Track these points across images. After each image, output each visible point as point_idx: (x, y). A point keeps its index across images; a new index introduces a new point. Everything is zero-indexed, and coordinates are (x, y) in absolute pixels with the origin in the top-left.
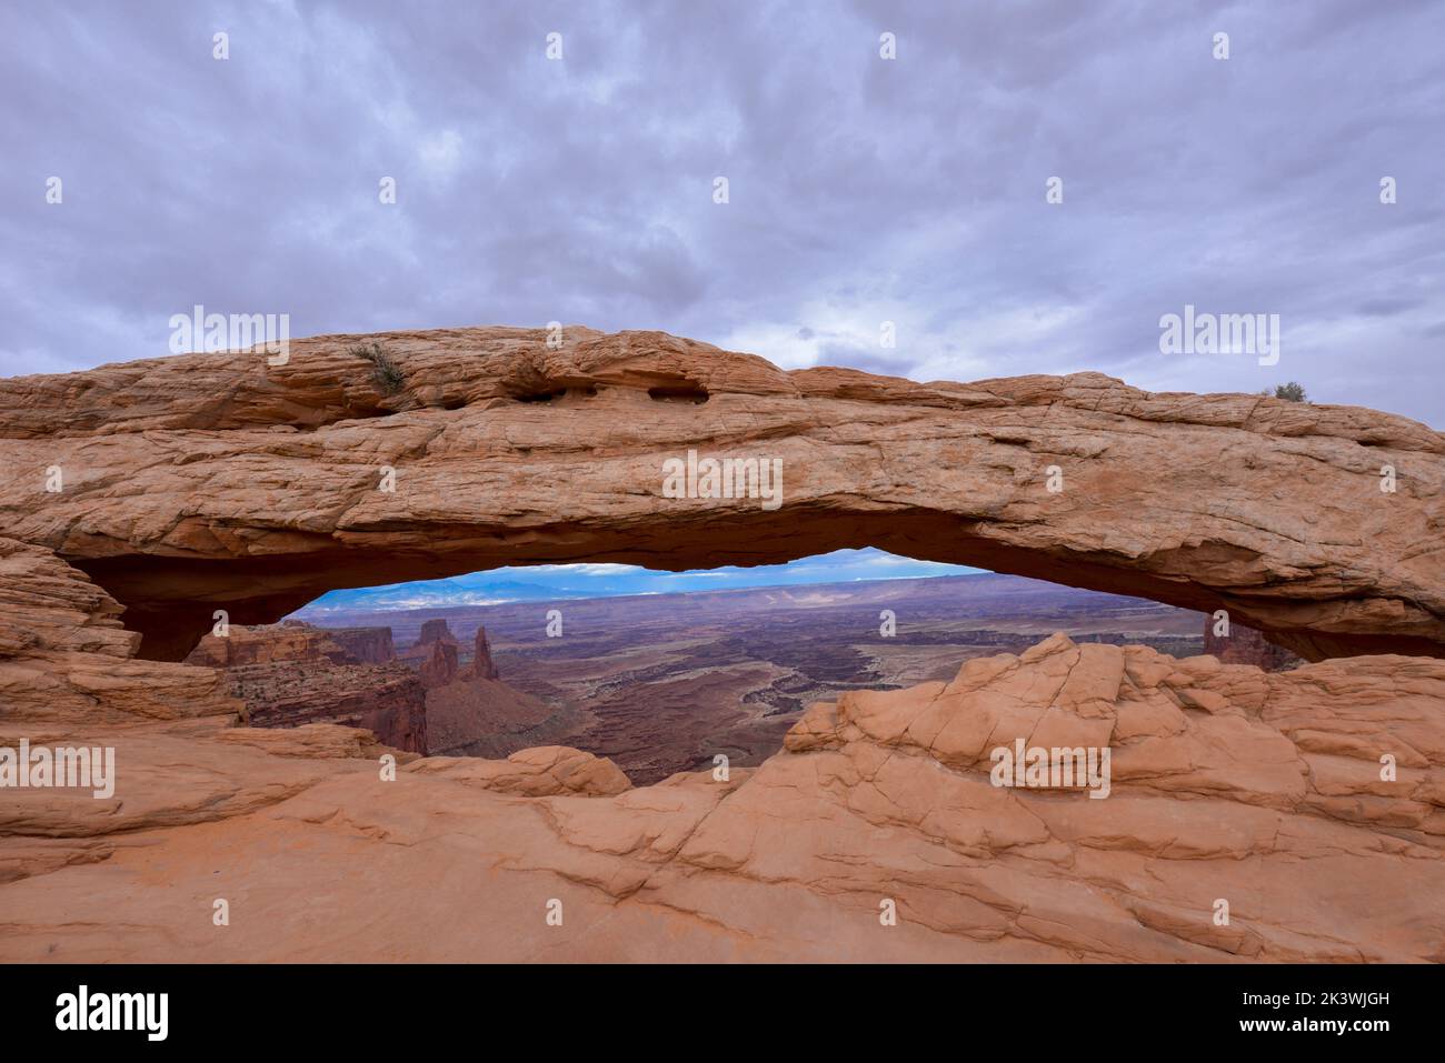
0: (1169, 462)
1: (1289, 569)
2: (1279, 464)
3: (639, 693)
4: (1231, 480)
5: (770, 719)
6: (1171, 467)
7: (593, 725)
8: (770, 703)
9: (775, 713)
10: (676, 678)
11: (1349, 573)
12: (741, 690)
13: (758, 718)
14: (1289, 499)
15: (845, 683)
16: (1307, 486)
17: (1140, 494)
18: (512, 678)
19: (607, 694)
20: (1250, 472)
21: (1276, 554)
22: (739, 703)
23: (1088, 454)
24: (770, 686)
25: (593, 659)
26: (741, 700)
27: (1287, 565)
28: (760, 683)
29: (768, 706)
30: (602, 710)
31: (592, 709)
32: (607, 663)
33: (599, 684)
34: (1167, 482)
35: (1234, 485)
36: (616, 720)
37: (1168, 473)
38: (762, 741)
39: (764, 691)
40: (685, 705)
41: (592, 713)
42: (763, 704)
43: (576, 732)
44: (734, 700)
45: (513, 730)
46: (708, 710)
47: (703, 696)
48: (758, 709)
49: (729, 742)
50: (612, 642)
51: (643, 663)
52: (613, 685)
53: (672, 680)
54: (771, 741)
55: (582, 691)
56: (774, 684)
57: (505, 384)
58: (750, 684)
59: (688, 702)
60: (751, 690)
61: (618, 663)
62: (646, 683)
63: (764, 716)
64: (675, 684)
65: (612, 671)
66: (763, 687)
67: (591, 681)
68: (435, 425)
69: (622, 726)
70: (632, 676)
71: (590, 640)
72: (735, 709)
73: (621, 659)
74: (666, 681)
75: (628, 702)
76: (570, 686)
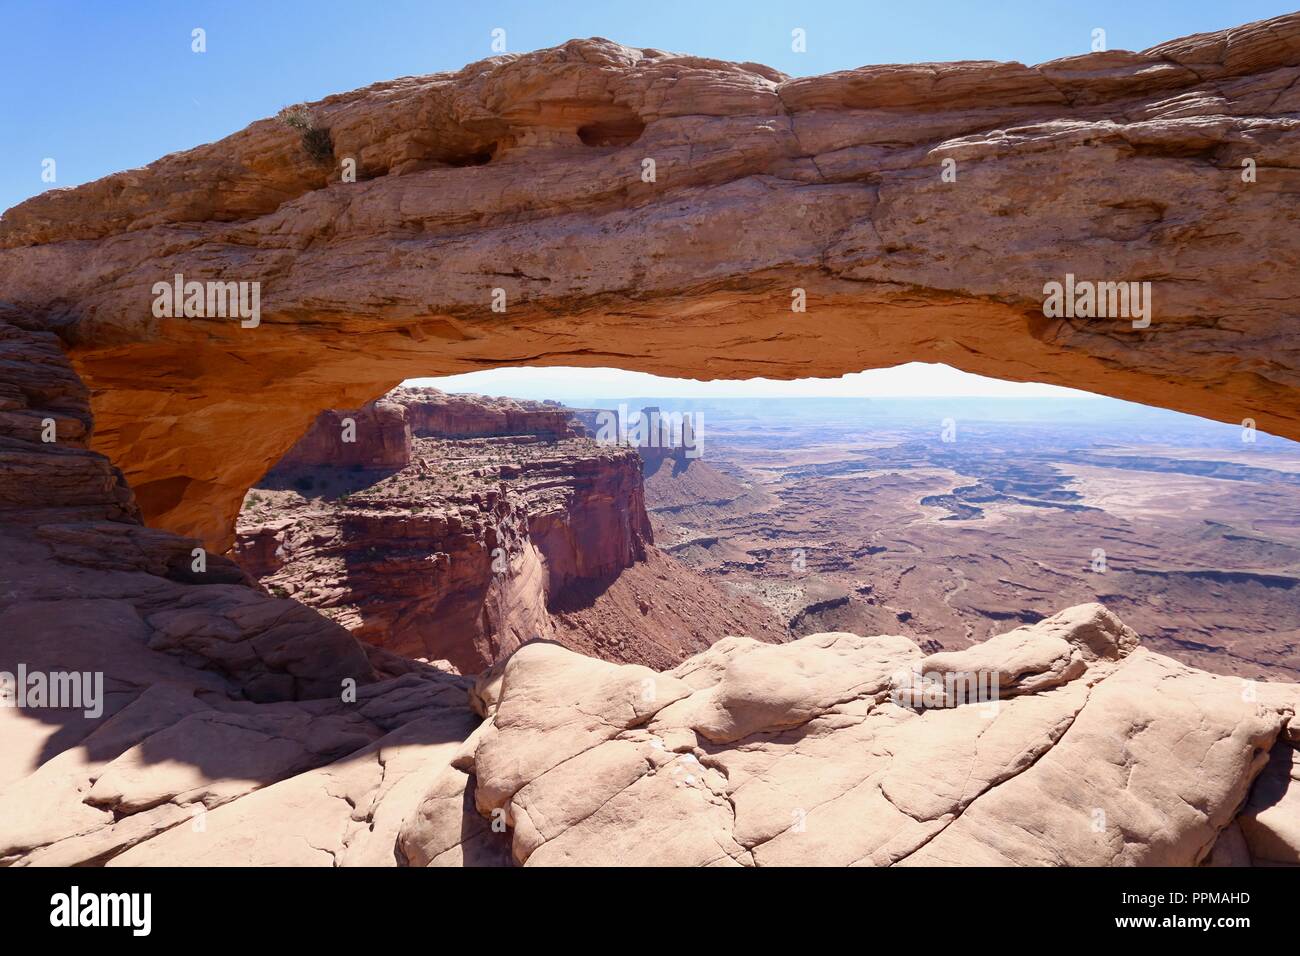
3: (820, 485)
5: (948, 524)
7: (777, 506)
8: (949, 508)
9: (953, 518)
10: (855, 476)
12: (920, 492)
13: (935, 520)
15: (1036, 499)
19: (791, 483)
22: (916, 504)
24: (950, 493)
25: (780, 451)
26: (919, 502)
28: (941, 488)
29: (946, 510)
30: (786, 494)
31: (777, 493)
32: (792, 455)
33: (783, 473)
36: (798, 505)
38: (936, 541)
39: (943, 496)
40: (862, 500)
41: (777, 496)
42: (941, 508)
43: (763, 510)
44: (912, 500)
45: (710, 501)
46: (885, 507)
47: (881, 493)
48: (935, 513)
49: (903, 538)
50: (799, 438)
51: (825, 459)
52: (796, 475)
53: (851, 476)
54: (945, 543)
55: (769, 477)
56: (955, 491)
57: (418, 141)
58: (929, 489)
59: (865, 497)
60: (930, 494)
61: (800, 456)
62: (828, 477)
63: (941, 519)
64: (854, 480)
65: (797, 463)
66: (942, 493)
67: (777, 470)
68: (341, 199)
69: (802, 511)
70: (814, 469)
71: (778, 434)
72: (911, 509)
73: (805, 453)
74: (846, 477)
75: (810, 491)
76: (759, 471)
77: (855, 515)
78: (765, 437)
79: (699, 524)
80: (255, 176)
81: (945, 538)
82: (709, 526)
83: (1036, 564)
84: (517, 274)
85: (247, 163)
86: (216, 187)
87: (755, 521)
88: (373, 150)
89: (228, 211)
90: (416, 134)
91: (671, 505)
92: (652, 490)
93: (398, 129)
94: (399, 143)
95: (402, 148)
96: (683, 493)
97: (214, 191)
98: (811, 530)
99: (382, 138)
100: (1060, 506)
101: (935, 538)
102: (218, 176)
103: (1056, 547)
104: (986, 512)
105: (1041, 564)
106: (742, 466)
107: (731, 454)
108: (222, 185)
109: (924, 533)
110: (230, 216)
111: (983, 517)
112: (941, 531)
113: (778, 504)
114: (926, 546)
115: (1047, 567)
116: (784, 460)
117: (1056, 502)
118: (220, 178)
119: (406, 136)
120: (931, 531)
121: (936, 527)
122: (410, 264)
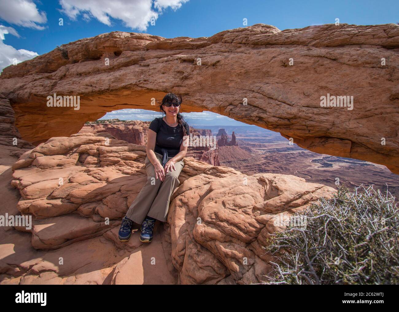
0: (244, 66)
1: (273, 119)
2: (302, 63)
3: (277, 155)
4: (272, 73)
5: (321, 169)
6: (244, 68)
7: (263, 162)
8: (321, 164)
9: (322, 167)
10: (289, 152)
11: (308, 123)
12: (311, 158)
13: (316, 168)
14: (301, 83)
15: (351, 161)
16: (316, 75)
17: (227, 82)
18: (242, 146)
19: (268, 154)
20: (284, 69)
21: (270, 110)
22: (310, 162)
23: (209, 64)
24: (322, 158)
25: (264, 144)
26: (311, 161)
27: (274, 116)
28: (318, 157)
29: (320, 164)
30: (266, 158)
31: (263, 157)
32: (268, 145)
33: (265, 151)
34: (241, 75)
35: (274, 76)
36: (270, 161)
37: (242, 71)
38: (316, 174)
39: (319, 160)
40: (291, 160)
41: (263, 158)
42: (318, 164)
43: (258, 163)
44: (308, 161)
45: (241, 160)
46: (299, 163)
47: (298, 158)
48: (316, 165)
49: (305, 173)
50: (271, 140)
51: (280, 146)
52: (270, 152)
53: (288, 152)
54: (319, 175)
55: (260, 152)
56: (324, 158)
57: (84, 55)
58: (314, 157)
59: (292, 160)
60: (315, 159)
61: (272, 145)
62: (280, 152)
63: (318, 167)
64: (289, 154)
65: (270, 148)
66: (319, 159)
67: (263, 150)
68: (68, 68)
69: (271, 163)
70: (276, 150)
71: (264, 138)
72: (308, 164)
73: (273, 145)
74: (286, 152)
75: (274, 157)
76: (257, 150)
77: (288, 165)
78: (259, 139)
79: (237, 167)
80: (56, 62)
81: (319, 173)
82: (240, 168)
83: (350, 183)
84: (91, 86)
85: (53, 58)
86: (47, 64)
87: (255, 166)
88: (75, 57)
89: (51, 70)
90: (83, 53)
91: (228, 161)
92: (222, 156)
93: (79, 52)
94: (80, 55)
95: (80, 56)
96: (232, 157)
97: (46, 65)
98: (274, 169)
99: (77, 54)
100: (359, 164)
101: (316, 173)
102: (47, 62)
103: (357, 177)
104: (334, 165)
105: (352, 183)
106: (251, 148)
107: (248, 144)
108: (48, 64)
109: (312, 171)
110: (51, 71)
111: (332, 167)
112: (318, 171)
113: (264, 161)
114: (313, 176)
115: (353, 184)
116: (265, 147)
117: (358, 162)
118: (48, 62)
119: (81, 54)
120: (314, 171)
121: (316, 170)
122: (76, 83)
